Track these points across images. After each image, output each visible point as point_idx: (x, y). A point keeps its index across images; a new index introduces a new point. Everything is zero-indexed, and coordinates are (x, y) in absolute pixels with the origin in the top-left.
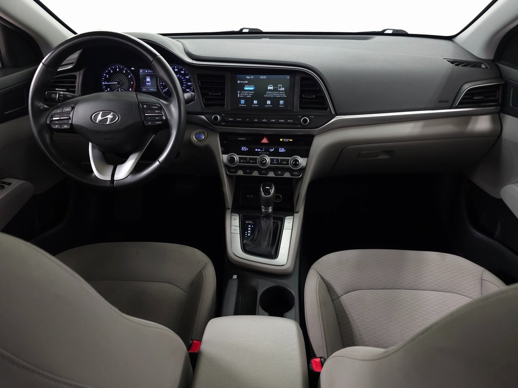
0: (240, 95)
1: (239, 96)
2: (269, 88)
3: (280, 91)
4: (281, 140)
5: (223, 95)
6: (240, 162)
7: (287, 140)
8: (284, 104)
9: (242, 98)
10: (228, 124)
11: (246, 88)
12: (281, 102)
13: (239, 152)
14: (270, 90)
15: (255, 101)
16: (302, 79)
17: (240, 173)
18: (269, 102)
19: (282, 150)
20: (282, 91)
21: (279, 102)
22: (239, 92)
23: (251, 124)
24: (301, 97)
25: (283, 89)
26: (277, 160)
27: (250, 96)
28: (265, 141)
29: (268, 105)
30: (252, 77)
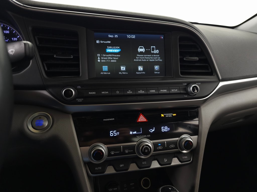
0: (101, 60)
1: (99, 61)
2: (140, 50)
3: (153, 54)
4: (162, 115)
5: (77, 59)
6: (109, 155)
7: (169, 115)
8: (160, 70)
9: (105, 64)
10: (88, 100)
11: (108, 51)
12: (157, 68)
13: (108, 140)
14: (141, 53)
15: (122, 67)
16: (181, 39)
17: (110, 170)
18: (140, 68)
19: (165, 129)
20: (156, 54)
21: (154, 68)
22: (99, 55)
23: (125, 98)
24: (182, 60)
25: (157, 51)
26: (163, 144)
27: (115, 61)
28: (142, 119)
29: (140, 71)
30: (116, 36)
